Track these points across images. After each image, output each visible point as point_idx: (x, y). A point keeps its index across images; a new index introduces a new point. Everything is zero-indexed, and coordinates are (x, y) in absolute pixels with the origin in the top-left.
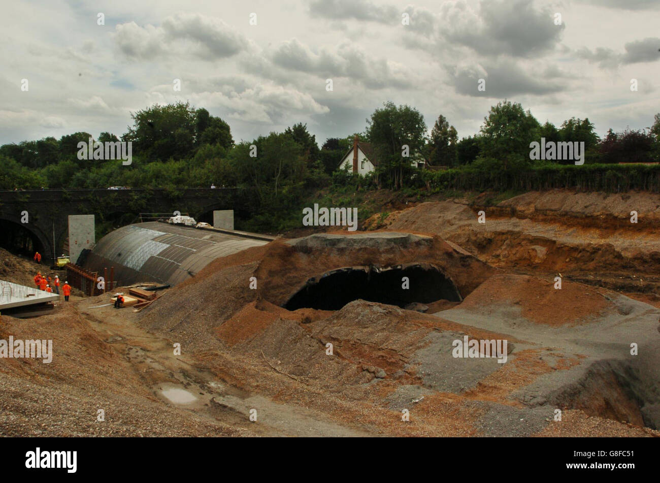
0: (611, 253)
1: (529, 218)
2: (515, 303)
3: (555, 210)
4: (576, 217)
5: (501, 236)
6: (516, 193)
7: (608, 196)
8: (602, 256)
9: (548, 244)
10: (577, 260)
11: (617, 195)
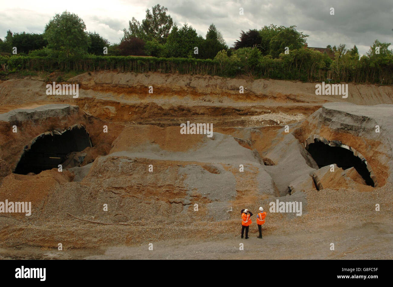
0: (156, 108)
1: (91, 89)
2: (153, 142)
3: (109, 84)
4: (123, 88)
5: (81, 101)
6: (77, 73)
7: (138, 75)
8: (150, 109)
9: (114, 104)
10: (136, 113)
11: (142, 74)
